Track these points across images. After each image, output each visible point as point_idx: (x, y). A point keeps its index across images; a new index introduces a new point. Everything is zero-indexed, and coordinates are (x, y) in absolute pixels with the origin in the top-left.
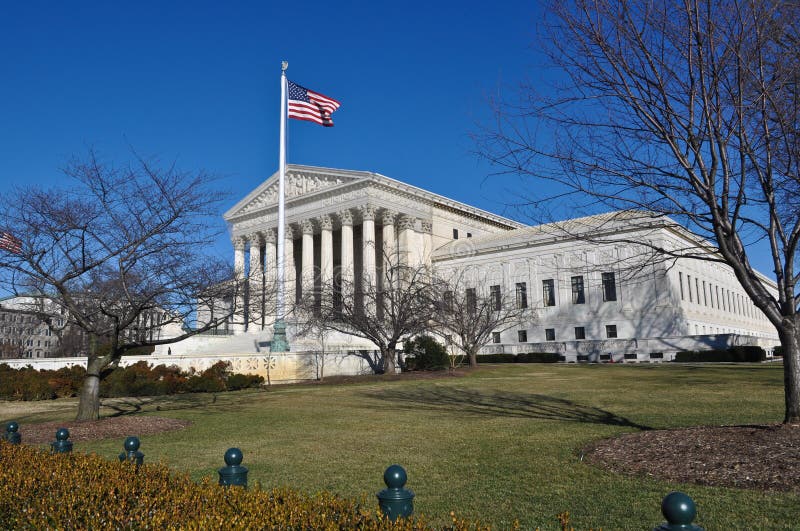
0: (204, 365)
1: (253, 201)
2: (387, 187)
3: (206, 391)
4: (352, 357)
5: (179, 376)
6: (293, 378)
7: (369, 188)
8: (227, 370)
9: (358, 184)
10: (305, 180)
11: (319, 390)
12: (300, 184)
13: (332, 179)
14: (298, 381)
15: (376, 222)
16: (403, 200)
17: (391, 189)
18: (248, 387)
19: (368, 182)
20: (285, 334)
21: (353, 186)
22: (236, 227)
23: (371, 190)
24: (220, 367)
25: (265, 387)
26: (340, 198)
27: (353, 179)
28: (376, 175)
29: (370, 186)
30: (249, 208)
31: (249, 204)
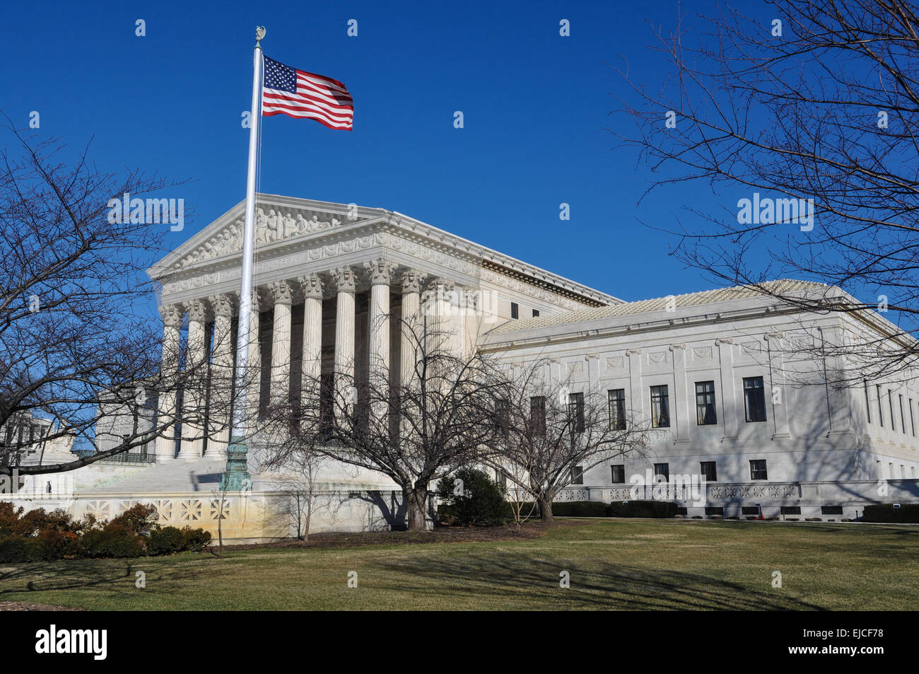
0: (110, 511)
1: (197, 249)
2: (411, 234)
3: (111, 556)
4: (355, 502)
5: (67, 529)
6: (257, 535)
7: (383, 233)
8: (149, 520)
9: (365, 228)
10: (281, 218)
11: (304, 557)
12: (274, 225)
13: (324, 218)
14: (267, 541)
15: (391, 288)
16: (436, 255)
17: (418, 236)
18: (184, 549)
19: (382, 224)
20: (244, 461)
21: (357, 230)
22: (168, 288)
23: (386, 238)
24: (138, 515)
25: (212, 550)
26: (336, 249)
27: (359, 219)
28: (395, 215)
29: (385, 231)
30: (191, 259)
31: (190, 253)
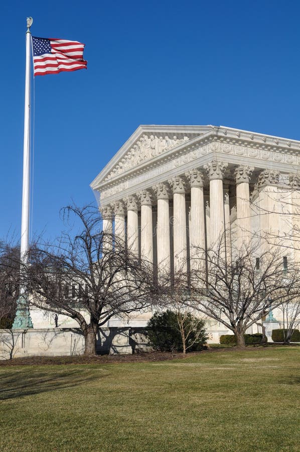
1: (114, 167)
7: (215, 143)
9: (203, 140)
10: (157, 140)
12: (153, 146)
13: (180, 136)
19: (212, 136)
21: (199, 142)
22: (103, 195)
23: (218, 145)
27: (199, 135)
28: (221, 128)
29: (216, 140)
30: (112, 175)
31: (112, 171)
